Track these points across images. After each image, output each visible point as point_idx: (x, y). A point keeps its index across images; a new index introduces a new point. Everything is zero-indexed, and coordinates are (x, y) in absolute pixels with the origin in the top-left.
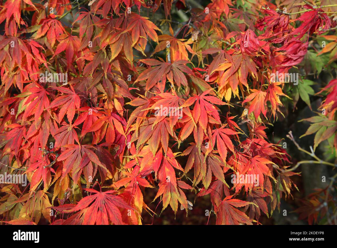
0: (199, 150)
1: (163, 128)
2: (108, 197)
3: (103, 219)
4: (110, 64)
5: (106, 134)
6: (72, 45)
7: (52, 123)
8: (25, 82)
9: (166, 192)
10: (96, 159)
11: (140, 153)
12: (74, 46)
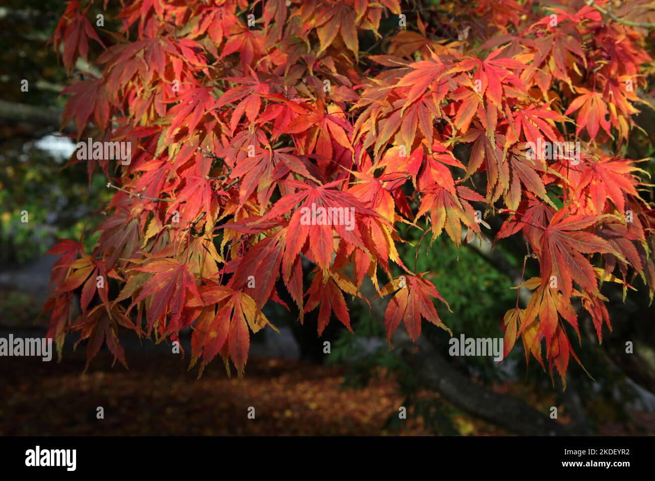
0: (493, 141)
1: (421, 110)
2: (329, 194)
3: (323, 230)
4: (318, 60)
5: (315, 146)
6: (250, 44)
7: (218, 141)
8: (169, 102)
9: (437, 206)
10: (301, 168)
11: (381, 162)
12: (254, 45)
